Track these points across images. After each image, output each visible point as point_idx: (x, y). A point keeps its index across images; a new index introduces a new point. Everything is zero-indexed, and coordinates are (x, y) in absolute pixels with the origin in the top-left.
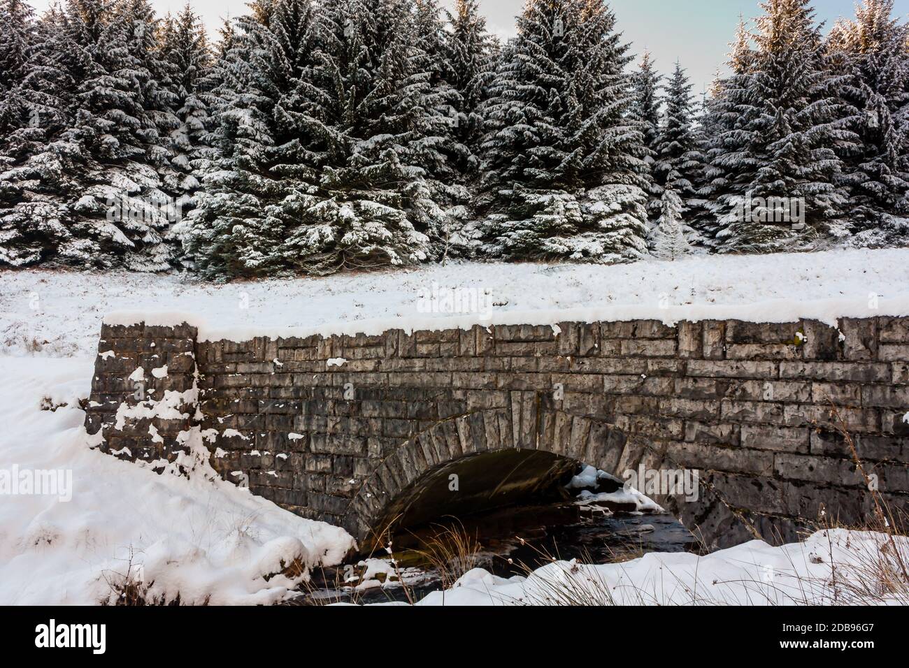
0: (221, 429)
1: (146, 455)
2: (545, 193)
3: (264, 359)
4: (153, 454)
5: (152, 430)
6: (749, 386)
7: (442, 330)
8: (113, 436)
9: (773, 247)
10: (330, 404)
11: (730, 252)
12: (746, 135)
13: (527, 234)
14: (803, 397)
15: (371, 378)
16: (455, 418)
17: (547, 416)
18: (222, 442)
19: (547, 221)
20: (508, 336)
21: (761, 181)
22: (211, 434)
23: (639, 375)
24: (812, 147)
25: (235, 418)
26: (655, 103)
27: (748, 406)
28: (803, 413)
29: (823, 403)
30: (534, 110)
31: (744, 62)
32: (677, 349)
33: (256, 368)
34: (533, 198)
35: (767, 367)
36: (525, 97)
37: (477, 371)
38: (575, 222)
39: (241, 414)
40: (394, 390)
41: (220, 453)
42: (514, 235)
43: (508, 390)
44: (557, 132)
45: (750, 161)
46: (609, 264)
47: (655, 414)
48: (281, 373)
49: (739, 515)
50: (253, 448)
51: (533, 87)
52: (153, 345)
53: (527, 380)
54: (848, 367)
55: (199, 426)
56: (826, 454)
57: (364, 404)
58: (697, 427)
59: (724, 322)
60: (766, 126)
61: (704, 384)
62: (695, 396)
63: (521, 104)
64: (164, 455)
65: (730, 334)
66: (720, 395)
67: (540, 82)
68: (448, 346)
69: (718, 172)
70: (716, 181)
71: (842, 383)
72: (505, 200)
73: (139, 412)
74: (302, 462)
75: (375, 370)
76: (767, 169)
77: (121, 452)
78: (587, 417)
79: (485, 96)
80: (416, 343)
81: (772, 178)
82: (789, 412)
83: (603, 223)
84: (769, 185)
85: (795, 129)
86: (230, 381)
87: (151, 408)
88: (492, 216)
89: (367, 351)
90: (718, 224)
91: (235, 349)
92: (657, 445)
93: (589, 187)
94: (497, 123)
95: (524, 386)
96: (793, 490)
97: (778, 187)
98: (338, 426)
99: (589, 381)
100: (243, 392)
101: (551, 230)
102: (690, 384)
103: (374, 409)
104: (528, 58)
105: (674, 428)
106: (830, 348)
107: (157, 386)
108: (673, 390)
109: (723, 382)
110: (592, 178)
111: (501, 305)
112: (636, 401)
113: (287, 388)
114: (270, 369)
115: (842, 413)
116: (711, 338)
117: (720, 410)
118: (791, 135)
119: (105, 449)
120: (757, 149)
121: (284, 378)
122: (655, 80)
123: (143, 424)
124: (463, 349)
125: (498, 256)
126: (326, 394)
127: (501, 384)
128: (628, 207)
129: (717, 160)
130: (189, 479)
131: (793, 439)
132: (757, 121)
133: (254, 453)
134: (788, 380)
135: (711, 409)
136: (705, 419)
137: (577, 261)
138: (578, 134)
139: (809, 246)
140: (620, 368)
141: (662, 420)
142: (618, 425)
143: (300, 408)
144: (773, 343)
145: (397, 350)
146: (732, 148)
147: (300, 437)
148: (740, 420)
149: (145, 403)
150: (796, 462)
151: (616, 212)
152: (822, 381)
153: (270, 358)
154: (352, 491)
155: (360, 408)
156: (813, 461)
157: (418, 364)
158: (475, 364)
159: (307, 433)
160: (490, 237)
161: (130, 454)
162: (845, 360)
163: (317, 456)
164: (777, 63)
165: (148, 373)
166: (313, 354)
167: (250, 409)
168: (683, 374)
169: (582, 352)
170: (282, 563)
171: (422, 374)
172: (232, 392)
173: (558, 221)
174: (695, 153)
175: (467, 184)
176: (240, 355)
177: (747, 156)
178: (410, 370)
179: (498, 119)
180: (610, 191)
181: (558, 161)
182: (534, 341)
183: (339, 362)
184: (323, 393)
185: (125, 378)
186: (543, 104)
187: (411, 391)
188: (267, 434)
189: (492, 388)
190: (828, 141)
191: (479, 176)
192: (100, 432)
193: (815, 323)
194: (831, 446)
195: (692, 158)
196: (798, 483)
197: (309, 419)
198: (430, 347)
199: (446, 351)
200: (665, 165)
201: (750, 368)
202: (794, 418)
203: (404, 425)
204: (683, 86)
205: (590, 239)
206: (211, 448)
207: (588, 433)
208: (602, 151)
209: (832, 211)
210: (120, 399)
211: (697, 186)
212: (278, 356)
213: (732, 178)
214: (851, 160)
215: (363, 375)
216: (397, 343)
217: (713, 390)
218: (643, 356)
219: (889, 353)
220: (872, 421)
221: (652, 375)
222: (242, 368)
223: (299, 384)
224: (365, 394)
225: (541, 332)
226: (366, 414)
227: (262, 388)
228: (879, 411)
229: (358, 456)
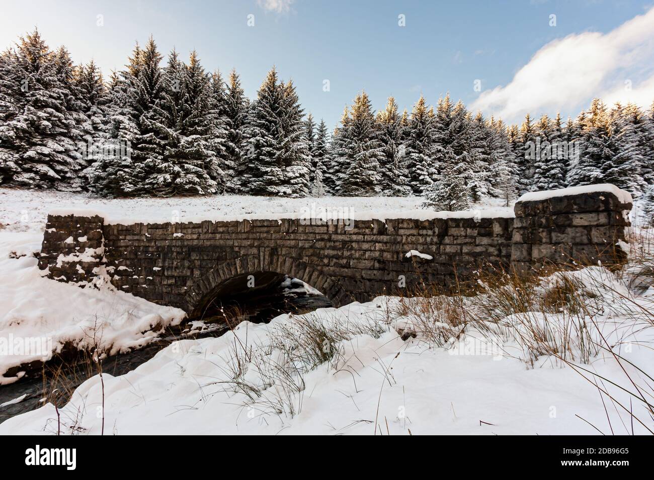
0: (117, 266)
1: (75, 279)
2: (269, 167)
3: (140, 233)
4: (79, 278)
5: (78, 267)
6: (354, 245)
7: (229, 221)
8: (55, 270)
9: (355, 194)
10: (175, 254)
11: (340, 195)
12: (347, 151)
13: (260, 184)
14: (373, 248)
15: (195, 242)
16: (235, 259)
17: (275, 257)
18: (117, 272)
19: (269, 179)
20: (259, 224)
21: (352, 169)
22: (111, 269)
23: (313, 240)
24: (370, 157)
25: (124, 261)
26: (313, 134)
27: (353, 252)
28: (373, 254)
29: (379, 251)
30: (264, 132)
31: (347, 122)
32: (328, 230)
33: (136, 237)
34: (264, 169)
35: (360, 237)
36: (261, 126)
37: (245, 239)
38: (281, 180)
39: (128, 259)
40: (207, 247)
41: (117, 277)
42: (255, 184)
43: (258, 247)
44: (274, 142)
45: (348, 161)
46: (294, 198)
47: (318, 256)
48: (149, 240)
49: (348, 293)
50: (135, 275)
51: (264, 122)
52: (78, 226)
53: (267, 243)
54: (389, 237)
55: (105, 265)
56: (379, 269)
57: (192, 254)
58: (335, 260)
60: (354, 148)
61: (337, 244)
62: (334, 248)
63: (259, 129)
64: (85, 279)
66: (343, 248)
67: (267, 120)
68: (232, 228)
69: (336, 164)
70: (335, 167)
71: (386, 243)
72: (251, 169)
73: (71, 258)
74: (160, 280)
75: (198, 239)
76: (354, 164)
77: (60, 278)
78: (292, 257)
79: (243, 123)
80: (217, 227)
81: (355, 168)
82: (367, 254)
83: (292, 181)
84: (354, 171)
85: (364, 150)
86: (122, 243)
87: (78, 256)
88: (245, 175)
89: (194, 230)
90: (336, 184)
91: (125, 228)
92: (319, 268)
93: (287, 166)
94: (248, 136)
95: (266, 245)
96: (368, 283)
97: (357, 172)
98: (179, 264)
99: (293, 243)
100: (129, 249)
101: (271, 183)
102: (332, 244)
103: (197, 256)
104: (262, 109)
105: (326, 261)
106: (382, 230)
107: (81, 245)
108: (326, 246)
109: (344, 243)
110: (288, 162)
111: (249, 213)
112: (311, 251)
113: (152, 247)
114: (144, 238)
115: (385, 254)
116: (340, 226)
117: (343, 254)
118: (363, 152)
119: (51, 277)
120: (351, 156)
121: (151, 242)
122: (313, 125)
123: (73, 264)
124: (239, 230)
125: (248, 193)
126: (173, 249)
127: (256, 244)
128: (302, 175)
129: (336, 159)
130: (99, 290)
131: (368, 264)
132: (351, 145)
133: (135, 277)
134: (367, 242)
135: (340, 253)
136: (338, 257)
137: (281, 196)
138: (283, 144)
139: (367, 195)
140: (305, 237)
141: (321, 258)
142: (304, 260)
143: (159, 256)
144: (363, 228)
145: (208, 230)
146: (342, 155)
147: (160, 269)
148: (350, 257)
149: (74, 254)
150: (369, 272)
151: (297, 177)
152: (379, 242)
153: (144, 233)
154: (185, 292)
155: (190, 256)
156: (375, 272)
157: (218, 236)
158: (244, 236)
159: (163, 267)
160: (244, 184)
161: (65, 279)
162: (387, 235)
163: (168, 277)
164: (359, 124)
165: (75, 239)
166: (166, 231)
167: (132, 256)
168: (330, 240)
169: (290, 231)
170: (151, 326)
171: (220, 240)
172: (123, 249)
173: (274, 179)
174: (328, 156)
175: (234, 161)
176: (128, 232)
177: (347, 159)
178: (214, 239)
179: (249, 134)
180: (295, 168)
181: (274, 154)
182: (270, 227)
183: (179, 235)
184: (171, 249)
185: (62, 242)
186: (268, 130)
187: (214, 248)
188: (142, 268)
189: (251, 246)
190: (375, 156)
191: (240, 158)
192: (48, 268)
193: (378, 221)
194: (382, 266)
195: (327, 158)
196: (370, 280)
197: (164, 261)
198: (224, 229)
199: (231, 230)
200: (316, 160)
201: (354, 238)
202: (369, 256)
203: (211, 263)
204: (324, 129)
205: (286, 188)
206: (112, 275)
207: (292, 264)
208: (292, 152)
209: (376, 182)
210: (59, 252)
211: (328, 169)
212: (148, 232)
213: (341, 167)
214: (383, 164)
215: (192, 241)
216: (208, 227)
217: (341, 246)
218: (315, 233)
219: (402, 232)
220: (395, 256)
221: (318, 240)
222: (128, 237)
223: (159, 245)
224: (192, 249)
225: (273, 223)
226: (193, 258)
227: (139, 247)
228: (398, 253)
229: (189, 277)
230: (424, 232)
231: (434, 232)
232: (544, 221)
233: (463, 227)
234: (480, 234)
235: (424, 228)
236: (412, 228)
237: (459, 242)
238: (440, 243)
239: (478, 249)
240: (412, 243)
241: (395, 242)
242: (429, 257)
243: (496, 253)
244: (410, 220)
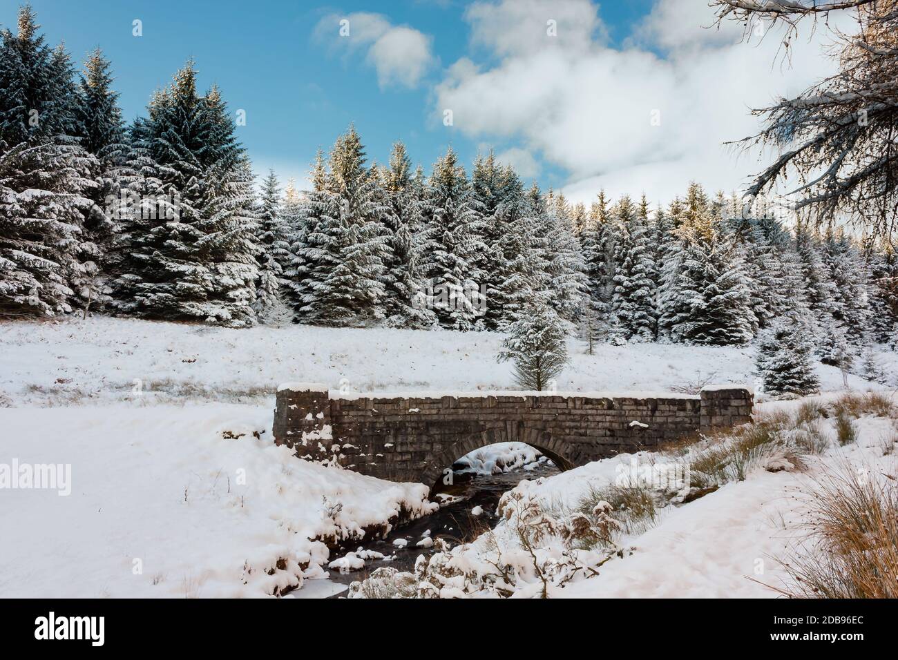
0: (342, 444)
3: (365, 409)
6: (589, 417)
7: (474, 397)
10: (410, 429)
13: (167, 297)
14: (604, 420)
15: (435, 417)
16: (480, 432)
17: (522, 430)
18: (343, 451)
19: (187, 288)
20: (504, 401)
22: (334, 447)
23: (555, 414)
25: (349, 438)
27: (589, 423)
28: (604, 425)
29: (609, 422)
32: (567, 406)
33: (360, 413)
34: (174, 267)
35: (594, 412)
37: (491, 413)
39: (352, 436)
40: (448, 422)
41: (342, 456)
42: (153, 297)
43: (505, 421)
47: (560, 427)
48: (377, 416)
50: (361, 452)
52: (315, 401)
53: (513, 417)
56: (610, 436)
57: (430, 428)
58: (575, 430)
59: (582, 398)
61: (577, 417)
62: (573, 421)
65: (584, 401)
66: (581, 420)
68: (476, 404)
69: (301, 261)
70: (301, 268)
71: (614, 416)
73: (313, 436)
74: (392, 457)
75: (437, 414)
76: (342, 266)
78: (537, 429)
80: (460, 402)
82: (600, 424)
83: (231, 294)
86: (346, 419)
89: (432, 405)
91: (348, 403)
92: (562, 437)
95: (511, 419)
96: (602, 447)
98: (415, 439)
99: (537, 417)
100: (354, 425)
102: (572, 417)
103: (437, 430)
105: (567, 431)
106: (610, 406)
108: (567, 419)
109: (582, 416)
112: (554, 423)
113: (381, 423)
114: (369, 413)
115: (614, 424)
116: (578, 403)
117: (581, 425)
119: (297, 456)
121: (379, 418)
124: (484, 405)
125: (129, 312)
126: (407, 425)
127: (502, 418)
131: (601, 432)
133: (362, 455)
134: (600, 415)
135: (579, 425)
136: (577, 428)
138: (214, 219)
140: (548, 412)
141: (563, 429)
142: (549, 431)
143: (390, 432)
144: (596, 404)
145: (449, 405)
147: (392, 445)
148: (586, 428)
152: (609, 415)
153: (370, 408)
154: (424, 467)
155: (428, 430)
156: (607, 438)
157: (461, 411)
158: (489, 411)
159: (395, 446)
162: (615, 410)
163: (401, 453)
165: (314, 416)
166: (398, 406)
167: (358, 433)
168: (570, 414)
169: (535, 407)
171: (463, 415)
172: (347, 425)
176: (352, 407)
178: (457, 414)
180: (234, 268)
181: (196, 238)
182: (515, 403)
183: (416, 410)
184: (405, 424)
187: (457, 422)
188: (369, 445)
189: (497, 420)
193: (607, 399)
194: (611, 433)
195: (281, 247)
197: (395, 436)
198: (468, 404)
199: (475, 406)
201: (590, 412)
202: (602, 426)
203: (454, 436)
206: (337, 454)
212: (375, 407)
213: (312, 267)
215: (430, 416)
216: (449, 402)
217: (579, 419)
218: (557, 408)
219: (625, 407)
220: (621, 426)
221: (559, 414)
222: (352, 413)
223: (389, 421)
224: (430, 424)
225: (518, 400)
226: (432, 433)
227: (365, 423)
228: (623, 423)
229: (428, 451)
230: (641, 408)
231: (649, 408)
232: (717, 402)
235: (642, 405)
236: (632, 405)
238: (653, 416)
239: (678, 420)
240: (633, 416)
241: (621, 415)
242: (646, 426)
243: (689, 421)
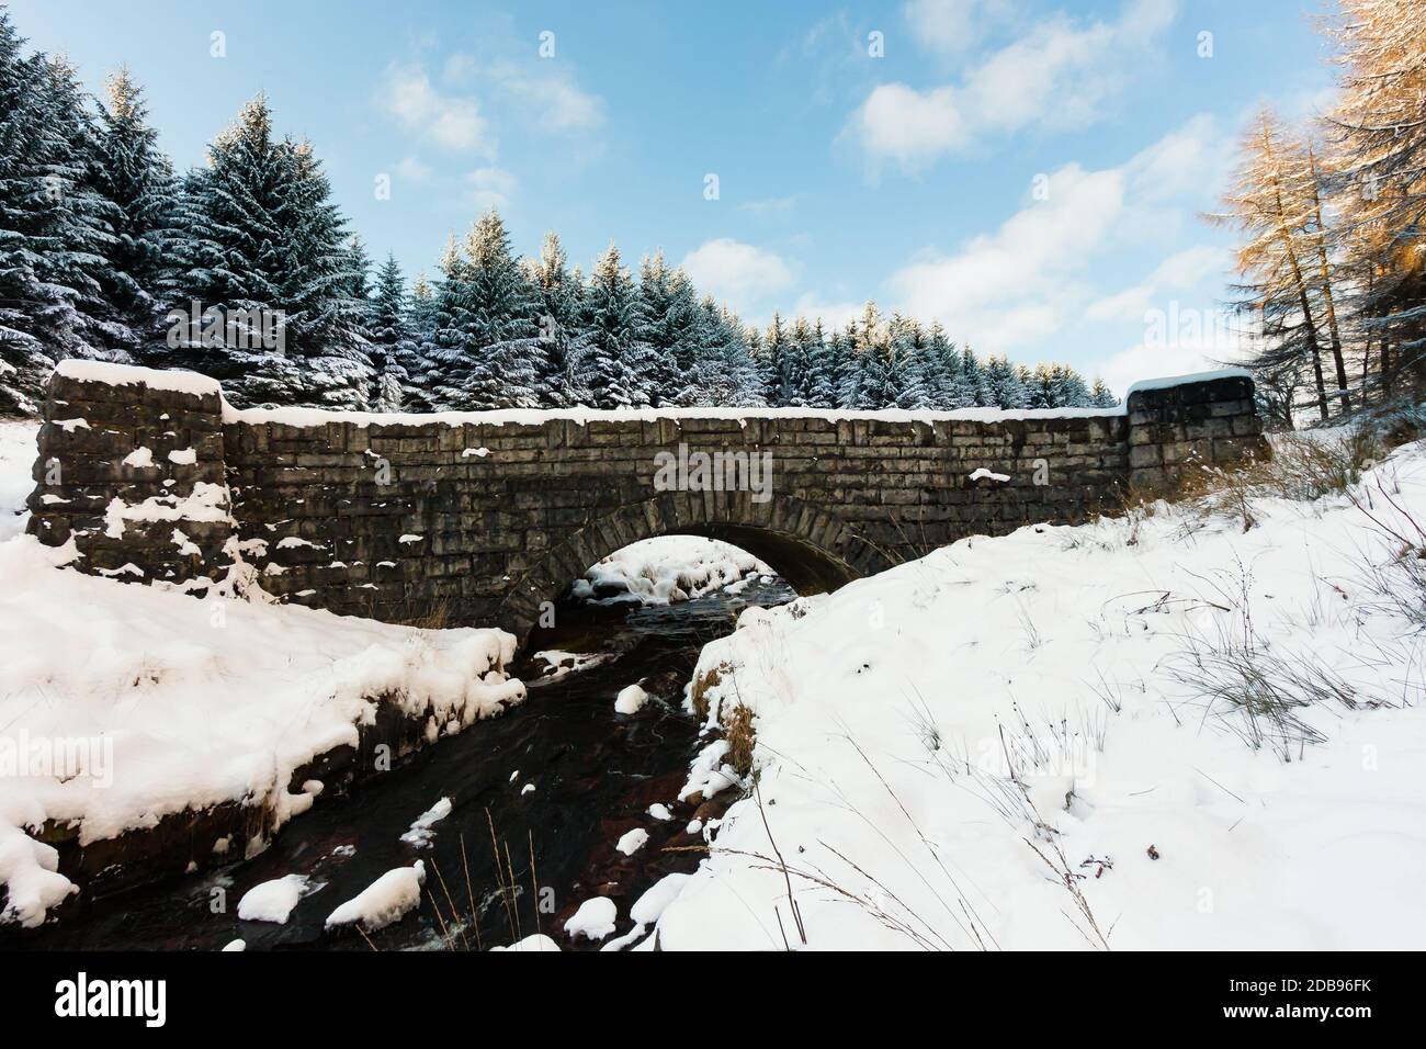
0: (277, 537)
3: (345, 449)
6: (884, 463)
7: (623, 421)
10: (465, 499)
14: (916, 469)
15: (529, 469)
16: (641, 501)
17: (738, 494)
18: (276, 555)
20: (695, 428)
22: (257, 546)
23: (811, 458)
25: (296, 525)
27: (885, 476)
28: (917, 478)
29: (926, 473)
32: (837, 439)
33: (332, 461)
35: (895, 451)
39: (307, 518)
40: (562, 479)
41: (275, 569)
50: (335, 559)
52: (164, 416)
54: (939, 450)
55: (237, 537)
56: (929, 503)
57: (518, 496)
58: (855, 492)
59: (867, 421)
61: (858, 463)
62: (851, 471)
65: (872, 429)
66: (867, 470)
68: (629, 437)
71: (936, 459)
75: (534, 461)
80: (589, 433)
82: (909, 479)
86: (287, 475)
89: (522, 441)
91: (296, 434)
92: (827, 507)
98: (480, 523)
100: (311, 490)
102: (848, 463)
103: (535, 500)
105: (838, 494)
107: (178, 475)
108: (836, 468)
109: (869, 460)
112: (809, 477)
114: (358, 461)
115: (936, 478)
116: (860, 432)
117: (867, 480)
124: (647, 439)
126: (459, 489)
131: (912, 495)
133: (336, 564)
134: (906, 458)
135: (863, 480)
136: (859, 486)
140: (797, 453)
141: (830, 491)
142: (797, 495)
143: (414, 506)
144: (898, 435)
145: (564, 440)
147: (419, 538)
148: (879, 487)
152: (925, 459)
153: (358, 449)
154: (506, 588)
155: (513, 500)
157: (593, 454)
159: (428, 536)
162: (937, 446)
163: (447, 558)
165: (159, 457)
166: (434, 444)
167: (323, 511)
168: (842, 457)
169: (766, 441)
171: (599, 463)
172: (291, 490)
176: (303, 445)
178: (584, 460)
182: (721, 433)
183: (482, 452)
184: (453, 488)
187: (584, 480)
188: (356, 541)
193: (920, 423)
194: (933, 497)
197: (430, 518)
198: (609, 437)
199: (628, 441)
201: (885, 451)
202: (912, 482)
203: (577, 513)
206: (259, 564)
207: (773, 504)
212: (370, 446)
215: (517, 466)
216: (564, 434)
217: (864, 467)
218: (814, 445)
219: (957, 441)
220: (952, 481)
221: (821, 457)
222: (305, 460)
223: (410, 479)
224: (517, 485)
225: (728, 425)
226: (523, 506)
227: (344, 485)
228: (955, 475)
229: (513, 551)
230: (992, 441)
231: (1006, 441)
232: (1175, 413)
233: (1047, 431)
234: (1073, 441)
235: (991, 434)
236: (972, 435)
237: (1044, 452)
238: (1017, 457)
239: (1073, 462)
240: (975, 458)
241: (949, 459)
242: (1005, 478)
243: (1098, 464)
244: (969, 422)
